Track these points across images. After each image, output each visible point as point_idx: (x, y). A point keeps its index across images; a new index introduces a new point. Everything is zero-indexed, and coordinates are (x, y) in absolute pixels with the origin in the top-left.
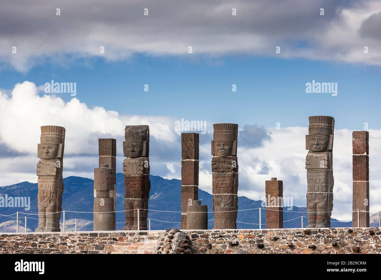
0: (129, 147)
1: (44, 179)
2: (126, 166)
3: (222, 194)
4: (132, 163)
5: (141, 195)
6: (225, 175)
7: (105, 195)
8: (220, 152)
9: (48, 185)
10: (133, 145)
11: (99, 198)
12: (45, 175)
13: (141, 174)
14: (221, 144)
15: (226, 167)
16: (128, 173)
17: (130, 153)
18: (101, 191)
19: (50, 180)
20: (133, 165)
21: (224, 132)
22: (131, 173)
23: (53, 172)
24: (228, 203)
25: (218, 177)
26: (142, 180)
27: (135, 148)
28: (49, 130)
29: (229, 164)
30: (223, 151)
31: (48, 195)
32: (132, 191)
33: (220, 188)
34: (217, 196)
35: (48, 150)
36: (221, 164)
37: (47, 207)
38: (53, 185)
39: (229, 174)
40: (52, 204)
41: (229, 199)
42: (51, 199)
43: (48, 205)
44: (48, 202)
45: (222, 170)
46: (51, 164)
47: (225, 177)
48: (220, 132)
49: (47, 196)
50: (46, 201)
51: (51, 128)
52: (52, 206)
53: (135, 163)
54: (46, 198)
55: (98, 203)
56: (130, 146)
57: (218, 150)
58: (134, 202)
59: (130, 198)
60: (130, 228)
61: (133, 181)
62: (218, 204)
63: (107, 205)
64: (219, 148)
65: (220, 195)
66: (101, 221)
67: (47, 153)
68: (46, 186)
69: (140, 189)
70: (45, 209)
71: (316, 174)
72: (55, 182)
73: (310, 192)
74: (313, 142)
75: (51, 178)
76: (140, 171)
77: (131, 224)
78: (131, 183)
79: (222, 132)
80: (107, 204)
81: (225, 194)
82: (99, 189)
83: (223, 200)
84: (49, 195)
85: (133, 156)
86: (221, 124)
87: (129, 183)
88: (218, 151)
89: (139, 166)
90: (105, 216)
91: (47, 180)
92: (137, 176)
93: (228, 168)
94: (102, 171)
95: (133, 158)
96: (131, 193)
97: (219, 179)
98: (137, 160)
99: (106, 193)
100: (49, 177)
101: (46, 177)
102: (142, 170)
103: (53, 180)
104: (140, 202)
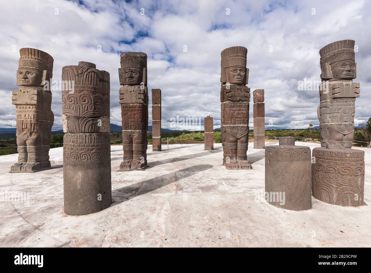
0: (126, 73)
1: (23, 108)
2: (123, 94)
3: (238, 125)
4: (130, 90)
5: (142, 127)
6: (241, 104)
7: (87, 127)
8: (237, 78)
9: (27, 115)
10: (131, 70)
11: (73, 134)
12: (23, 103)
13: (141, 102)
14: (237, 69)
15: (243, 96)
16: (125, 102)
17: (128, 79)
18: (78, 118)
19: (30, 110)
20: (131, 93)
21: (240, 56)
22: (129, 101)
23: (34, 100)
24: (245, 134)
25: (233, 107)
26: (142, 110)
27: (134, 74)
28: (27, 53)
29: (246, 92)
30: (240, 77)
31: (27, 126)
32: (130, 122)
33: (236, 118)
34: (232, 128)
35: (26, 74)
36: (237, 91)
37: (27, 140)
38: (34, 115)
39: (245, 103)
40: (34, 136)
41: (246, 131)
42: (32, 131)
43: (28, 137)
44: (28, 134)
45: (238, 98)
46: (30, 91)
47: (241, 106)
48: (236, 56)
49: (26, 128)
50: (25, 134)
51: (30, 50)
52: (33, 139)
53: (134, 91)
54: (25, 130)
55: (71, 145)
56: (127, 71)
57: (234, 76)
58: (134, 134)
59: (128, 130)
60: (129, 163)
61: (132, 111)
62: (234, 136)
63: (92, 150)
64: (234, 73)
65: (236, 126)
66: (79, 187)
67: (25, 78)
68: (25, 116)
69: (140, 120)
70: (25, 143)
71: (345, 103)
72: (36, 112)
73: (338, 122)
74: (343, 69)
75: (31, 107)
76: (140, 99)
77: (131, 159)
78: (129, 113)
79: (238, 56)
80: (94, 146)
81: (241, 125)
82: (73, 113)
83: (239, 132)
84: (29, 127)
85: (132, 83)
86: (237, 47)
87: (127, 113)
88: (233, 78)
89: (139, 94)
90: (90, 174)
91: (26, 110)
92: (137, 105)
93: (245, 97)
94: (80, 72)
95: (131, 85)
96: (130, 125)
97: (235, 109)
98: (136, 88)
99: (91, 122)
100: (28, 107)
101: (25, 106)
102: (143, 98)
103: (34, 109)
104: (140, 134)
